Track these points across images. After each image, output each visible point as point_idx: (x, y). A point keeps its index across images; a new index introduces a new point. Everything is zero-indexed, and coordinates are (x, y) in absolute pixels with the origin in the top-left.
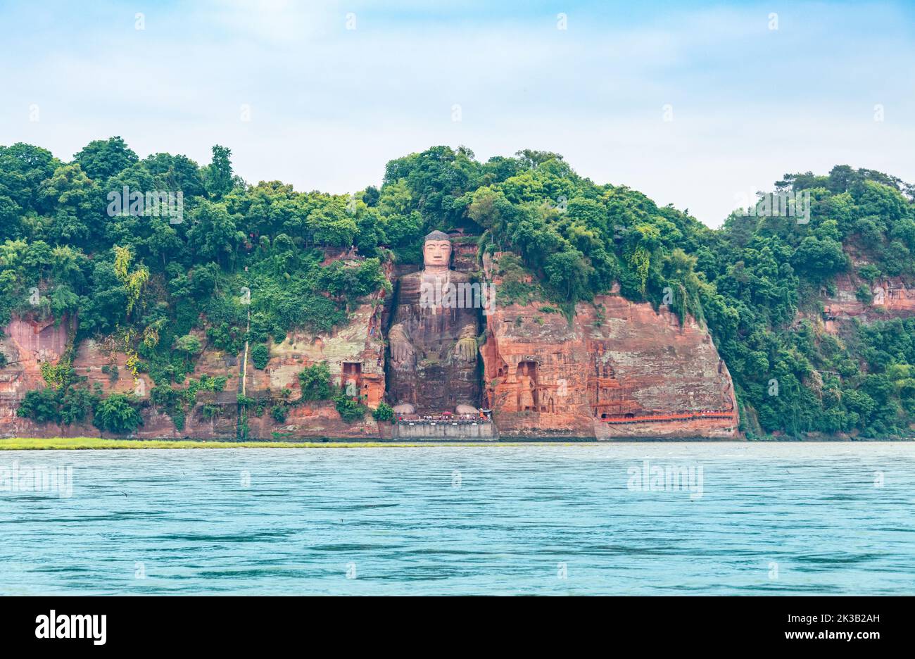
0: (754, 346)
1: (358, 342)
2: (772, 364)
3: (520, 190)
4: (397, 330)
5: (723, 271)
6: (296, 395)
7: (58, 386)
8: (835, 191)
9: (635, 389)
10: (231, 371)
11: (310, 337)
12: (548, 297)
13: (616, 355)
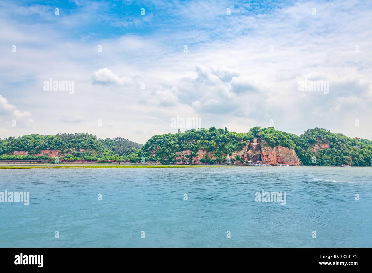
0: (302, 153)
1: (244, 152)
2: (305, 155)
3: (266, 132)
4: (250, 151)
5: (298, 142)
6: (235, 159)
7: (205, 158)
8: (315, 131)
9: (283, 159)
10: (227, 156)
11: (237, 152)
12: (269, 146)
13: (280, 154)
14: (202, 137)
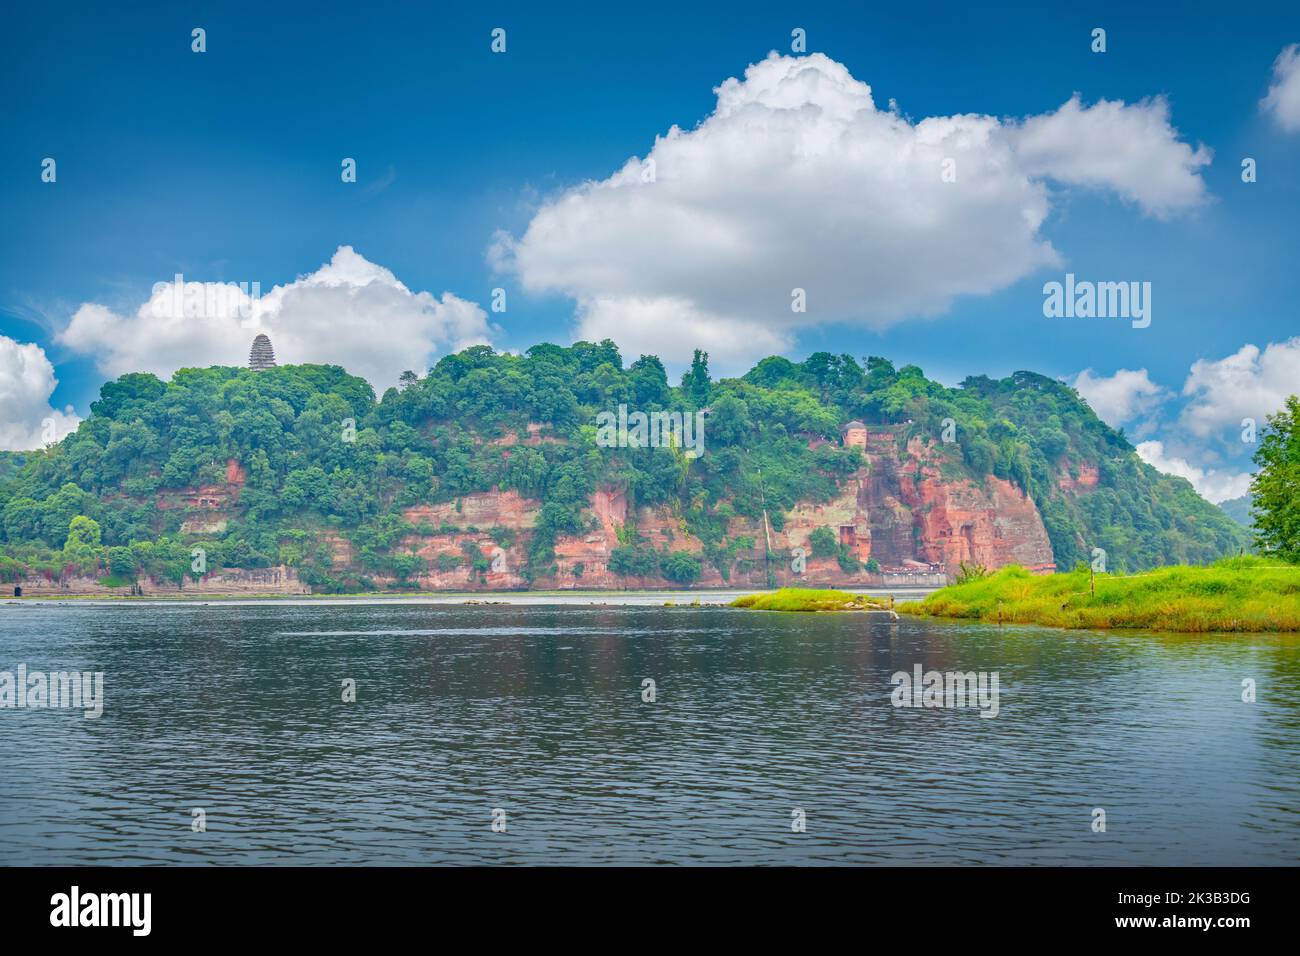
1: (851, 510)
6: (809, 552)
7: (629, 545)
9: (1011, 547)
10: (756, 533)
11: (813, 506)
13: (1000, 519)
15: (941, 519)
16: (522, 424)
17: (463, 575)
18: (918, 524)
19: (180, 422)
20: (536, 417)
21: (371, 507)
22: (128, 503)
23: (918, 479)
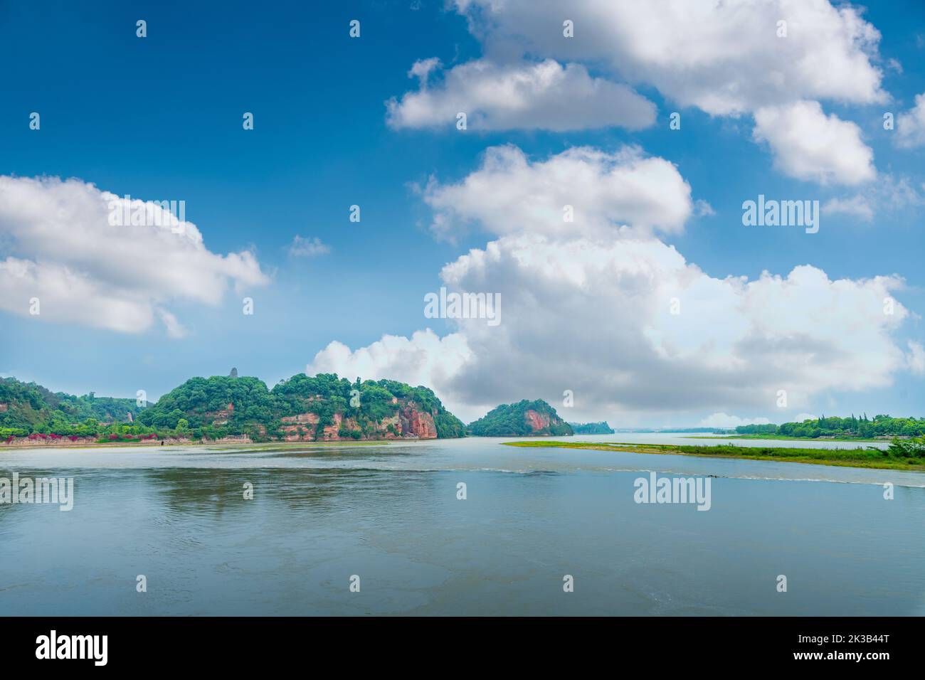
1: (397, 419)
7: (343, 428)
10: (374, 425)
11: (388, 418)
14: (332, 391)
15: (417, 422)
16: (316, 395)
17: (297, 437)
18: (411, 423)
19: (215, 391)
20: (319, 393)
21: (272, 418)
22: (197, 415)
23: (411, 412)
